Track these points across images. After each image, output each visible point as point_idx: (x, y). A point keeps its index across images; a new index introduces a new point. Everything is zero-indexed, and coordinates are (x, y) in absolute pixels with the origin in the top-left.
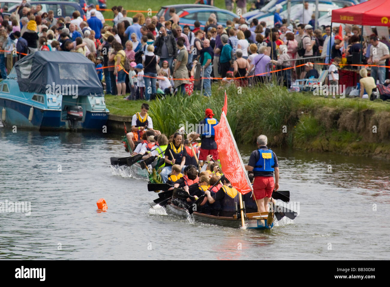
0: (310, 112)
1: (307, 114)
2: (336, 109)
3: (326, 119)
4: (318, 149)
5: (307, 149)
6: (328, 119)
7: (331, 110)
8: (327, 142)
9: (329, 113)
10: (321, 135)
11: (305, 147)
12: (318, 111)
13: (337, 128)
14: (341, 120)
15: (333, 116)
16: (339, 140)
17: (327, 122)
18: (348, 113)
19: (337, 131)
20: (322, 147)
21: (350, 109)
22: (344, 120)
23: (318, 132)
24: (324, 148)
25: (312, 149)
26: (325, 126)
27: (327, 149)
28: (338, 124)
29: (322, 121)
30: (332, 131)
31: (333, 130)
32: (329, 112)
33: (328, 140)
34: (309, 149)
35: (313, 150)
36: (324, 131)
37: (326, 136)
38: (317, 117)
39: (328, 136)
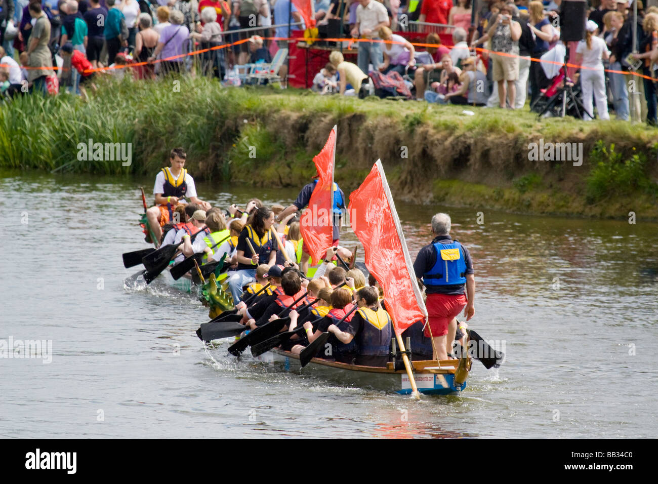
0: (259, 119)
1: (254, 123)
2: (302, 114)
3: (286, 131)
4: (273, 183)
5: (255, 183)
6: (289, 132)
7: (294, 116)
8: (287, 170)
9: (291, 122)
10: (278, 158)
11: (251, 179)
12: (271, 118)
13: (305, 145)
14: (311, 133)
15: (298, 126)
16: (307, 167)
17: (287, 136)
18: (322, 121)
19: (304, 152)
20: (280, 178)
21: (325, 113)
22: (315, 132)
23: (273, 154)
24: (283, 181)
25: (262, 183)
26: (284, 143)
27: (288, 181)
28: (305, 139)
29: (280, 135)
30: (296, 151)
31: (298, 149)
32: (292, 119)
33: (289, 166)
34: (258, 182)
35: (265, 184)
36: (283, 151)
37: (286, 160)
38: (270, 129)
39: (289, 160)
